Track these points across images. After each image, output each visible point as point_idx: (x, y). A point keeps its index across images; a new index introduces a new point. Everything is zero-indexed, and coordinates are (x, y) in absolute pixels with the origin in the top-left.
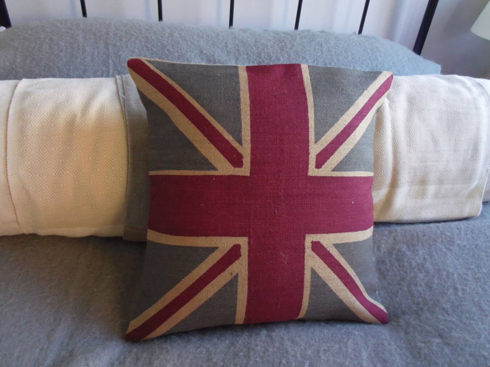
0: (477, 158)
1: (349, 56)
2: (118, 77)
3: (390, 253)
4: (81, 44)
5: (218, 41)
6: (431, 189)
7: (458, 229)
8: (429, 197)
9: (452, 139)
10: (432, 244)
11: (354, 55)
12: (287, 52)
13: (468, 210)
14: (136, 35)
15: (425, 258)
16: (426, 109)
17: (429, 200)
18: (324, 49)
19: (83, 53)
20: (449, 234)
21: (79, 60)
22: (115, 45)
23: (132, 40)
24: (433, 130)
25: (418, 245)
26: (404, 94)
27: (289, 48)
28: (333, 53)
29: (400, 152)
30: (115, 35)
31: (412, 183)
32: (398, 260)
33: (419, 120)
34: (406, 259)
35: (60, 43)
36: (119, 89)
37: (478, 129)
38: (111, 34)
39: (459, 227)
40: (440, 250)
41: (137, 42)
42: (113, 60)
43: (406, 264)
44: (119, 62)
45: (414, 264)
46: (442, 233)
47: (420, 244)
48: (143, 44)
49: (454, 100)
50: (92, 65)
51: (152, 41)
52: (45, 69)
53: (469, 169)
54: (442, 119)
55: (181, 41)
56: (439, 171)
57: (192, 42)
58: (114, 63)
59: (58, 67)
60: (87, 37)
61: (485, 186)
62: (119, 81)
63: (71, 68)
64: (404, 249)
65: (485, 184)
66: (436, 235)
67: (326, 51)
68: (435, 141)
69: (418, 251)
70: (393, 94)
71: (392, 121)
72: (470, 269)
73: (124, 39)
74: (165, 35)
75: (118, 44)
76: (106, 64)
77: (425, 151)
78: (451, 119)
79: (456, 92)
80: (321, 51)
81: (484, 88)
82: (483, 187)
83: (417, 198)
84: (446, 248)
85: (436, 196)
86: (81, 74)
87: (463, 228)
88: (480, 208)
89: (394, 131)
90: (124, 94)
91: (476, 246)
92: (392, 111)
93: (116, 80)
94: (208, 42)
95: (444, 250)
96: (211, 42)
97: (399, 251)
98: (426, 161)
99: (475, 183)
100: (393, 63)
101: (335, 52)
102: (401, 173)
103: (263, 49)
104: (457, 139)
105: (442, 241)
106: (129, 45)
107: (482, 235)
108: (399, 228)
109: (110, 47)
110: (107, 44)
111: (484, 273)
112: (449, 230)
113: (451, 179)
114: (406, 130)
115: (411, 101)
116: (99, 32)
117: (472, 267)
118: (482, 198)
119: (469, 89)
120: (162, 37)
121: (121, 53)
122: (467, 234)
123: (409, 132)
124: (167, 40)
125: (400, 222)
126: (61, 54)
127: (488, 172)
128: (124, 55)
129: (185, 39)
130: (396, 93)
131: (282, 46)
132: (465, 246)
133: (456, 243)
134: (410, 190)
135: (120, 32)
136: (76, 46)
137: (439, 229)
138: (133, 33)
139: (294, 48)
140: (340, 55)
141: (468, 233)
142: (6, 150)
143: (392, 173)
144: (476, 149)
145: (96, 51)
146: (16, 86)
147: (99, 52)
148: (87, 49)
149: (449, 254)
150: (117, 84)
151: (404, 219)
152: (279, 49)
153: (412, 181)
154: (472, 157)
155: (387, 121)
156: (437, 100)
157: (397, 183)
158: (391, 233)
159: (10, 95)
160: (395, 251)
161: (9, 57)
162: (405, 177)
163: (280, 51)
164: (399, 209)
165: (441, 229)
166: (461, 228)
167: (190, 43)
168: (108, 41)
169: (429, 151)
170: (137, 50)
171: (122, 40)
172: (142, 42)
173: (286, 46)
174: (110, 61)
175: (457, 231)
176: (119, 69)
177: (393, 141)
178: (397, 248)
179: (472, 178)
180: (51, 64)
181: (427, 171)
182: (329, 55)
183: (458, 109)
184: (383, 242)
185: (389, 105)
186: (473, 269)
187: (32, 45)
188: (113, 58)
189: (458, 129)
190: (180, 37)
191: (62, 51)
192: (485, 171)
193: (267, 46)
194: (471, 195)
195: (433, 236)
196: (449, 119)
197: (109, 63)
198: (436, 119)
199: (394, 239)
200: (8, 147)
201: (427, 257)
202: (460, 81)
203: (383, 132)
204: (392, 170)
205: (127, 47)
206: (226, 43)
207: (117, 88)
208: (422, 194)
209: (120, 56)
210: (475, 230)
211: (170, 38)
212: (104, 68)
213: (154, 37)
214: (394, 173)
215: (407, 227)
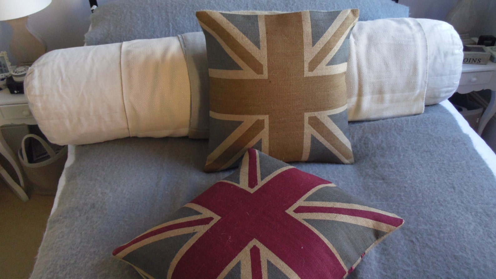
0: (417, 74)
1: (335, 6)
2: (179, 36)
3: (360, 140)
4: (151, 14)
5: (241, 4)
6: (387, 97)
7: (406, 121)
8: (387, 102)
9: (398, 63)
10: (388, 131)
11: (339, 6)
12: (290, 8)
13: (415, 110)
14: (185, 4)
15: (382, 141)
16: (379, 43)
17: (387, 104)
18: (317, 3)
19: (152, 20)
20: (400, 124)
21: (150, 25)
22: (172, 13)
23: (183, 8)
24: (385, 57)
25: (379, 133)
26: (365, 34)
27: (292, 4)
28: (323, 5)
29: (362, 72)
30: (172, 5)
31: (373, 93)
32: (365, 144)
33: (375, 51)
34: (370, 143)
35: (137, 14)
36: (181, 44)
37: (416, 55)
38: (169, 5)
39: (407, 119)
40: (394, 135)
41: (187, 9)
42: (172, 23)
43: (370, 146)
44: (176, 24)
45: (375, 145)
46: (395, 124)
47: (380, 133)
48: (191, 10)
49: (399, 36)
50: (158, 28)
51: (196, 8)
52: (129, 33)
53: (412, 82)
54: (391, 50)
55: (216, 6)
56: (391, 84)
57: (223, 6)
58: (173, 25)
59: (137, 31)
60: (154, 9)
61: (425, 93)
62: (181, 39)
63: (146, 31)
64: (369, 137)
65: (425, 91)
66: (391, 125)
67: (318, 4)
68: (387, 65)
69: (378, 137)
70: (357, 35)
71: (356, 53)
72: (410, 144)
73: (178, 8)
74: (205, 2)
75: (174, 12)
76: (167, 26)
77: (380, 71)
78: (397, 49)
79: (401, 31)
80: (315, 4)
81: (421, 26)
82: (424, 94)
83: (378, 103)
84: (397, 133)
85: (392, 101)
86: (152, 34)
87: (410, 120)
88: (423, 108)
89: (358, 59)
90: (185, 46)
91: (418, 131)
92: (357, 46)
93: (179, 38)
94: (234, 5)
95: (396, 134)
96: (236, 5)
97: (366, 138)
98: (381, 78)
99: (418, 91)
100: (369, 9)
101: (325, 4)
102: (364, 86)
103: (273, 7)
104: (401, 62)
105: (395, 130)
106: (181, 12)
107: (423, 124)
108: (366, 124)
109: (169, 14)
110: (167, 12)
111: (419, 146)
112: (400, 122)
113: (400, 89)
114: (366, 58)
115: (370, 39)
116: (161, 5)
117: (412, 143)
118: (424, 100)
119: (411, 28)
120: (203, 4)
121: (176, 18)
122: (412, 124)
123: (368, 60)
124: (206, 6)
125: (369, 120)
126: (138, 22)
127: (426, 83)
128: (178, 19)
129: (218, 4)
130: (360, 34)
131: (287, 3)
132: (410, 131)
133: (404, 130)
134: (372, 98)
135: (174, 3)
136: (147, 15)
137: (393, 122)
138: (184, 4)
139: (295, 4)
140: (328, 6)
141: (414, 123)
142: (122, 86)
143: (358, 87)
144: (415, 68)
145: (160, 18)
146: (121, 47)
147: (162, 18)
148: (155, 17)
149: (399, 137)
150: (180, 41)
151: (371, 118)
152: (284, 6)
153: (373, 92)
154: (413, 73)
155: (353, 53)
156: (387, 37)
157: (362, 93)
158: (361, 127)
159: (119, 53)
160: (364, 139)
161: (106, 27)
162: (367, 89)
163: (285, 7)
164: (366, 110)
165: (395, 122)
166: (408, 120)
167: (222, 7)
168: (167, 10)
169: (382, 71)
170: (187, 15)
171: (176, 9)
172: (190, 9)
173: (289, 3)
174: (170, 24)
175: (405, 122)
176: (176, 28)
177: (358, 66)
178: (365, 136)
179: (415, 88)
180: (133, 29)
181: (382, 84)
182: (321, 7)
183: (401, 42)
184: (356, 133)
185: (355, 42)
186: (412, 144)
187: (120, 18)
188: (172, 21)
189: (401, 56)
190: (215, 3)
191: (138, 20)
192: (423, 83)
193: (276, 4)
194: (416, 100)
195: (389, 127)
196: (396, 49)
197: (169, 25)
198: (386, 50)
199: (363, 131)
200: (123, 84)
201: (384, 140)
202: (406, 23)
203: (351, 60)
204: (358, 85)
205: (180, 13)
206: (247, 4)
207: (181, 43)
208: (381, 100)
209: (176, 20)
210: (418, 121)
211: (208, 5)
212: (167, 29)
213: (197, 5)
214: (359, 86)
215: (372, 122)
